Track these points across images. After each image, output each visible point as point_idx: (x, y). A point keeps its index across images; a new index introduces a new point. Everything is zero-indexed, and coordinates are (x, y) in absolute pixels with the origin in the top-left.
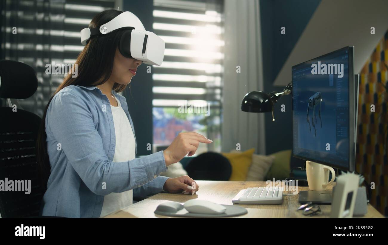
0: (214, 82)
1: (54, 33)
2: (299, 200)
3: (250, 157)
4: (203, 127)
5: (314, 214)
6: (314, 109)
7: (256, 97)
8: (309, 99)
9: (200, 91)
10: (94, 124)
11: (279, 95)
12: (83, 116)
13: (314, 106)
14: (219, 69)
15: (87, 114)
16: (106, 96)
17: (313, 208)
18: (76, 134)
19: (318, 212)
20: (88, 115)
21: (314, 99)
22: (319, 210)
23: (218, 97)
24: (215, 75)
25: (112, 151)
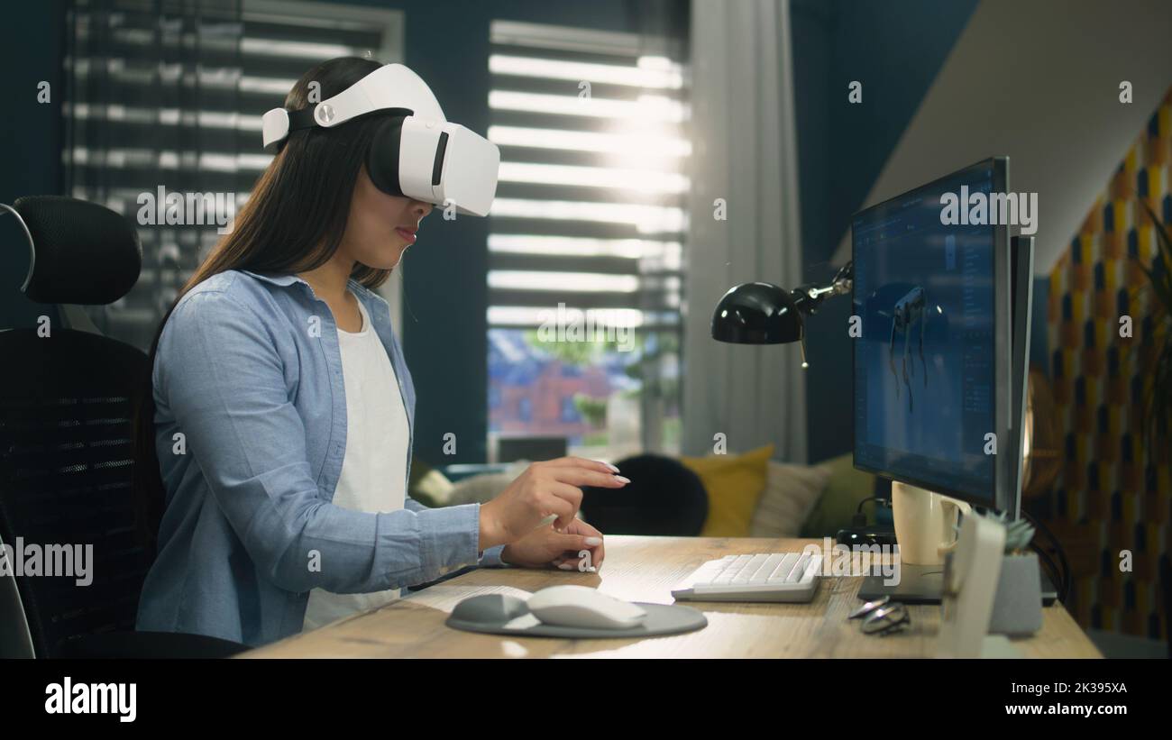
0: (660, 258)
1: (210, 119)
2: (861, 591)
3: (760, 470)
4: (633, 386)
5: (893, 629)
6: (908, 332)
7: (752, 299)
8: (896, 306)
9: (627, 284)
10: (285, 386)
11: (820, 296)
12: (253, 363)
13: (908, 326)
14: (675, 220)
15: (267, 358)
16: (326, 306)
17: (893, 612)
18: (231, 412)
19: (904, 626)
20: (270, 360)
21: (906, 305)
22: (905, 620)
23: (673, 300)
24: (664, 237)
25: (334, 459)
